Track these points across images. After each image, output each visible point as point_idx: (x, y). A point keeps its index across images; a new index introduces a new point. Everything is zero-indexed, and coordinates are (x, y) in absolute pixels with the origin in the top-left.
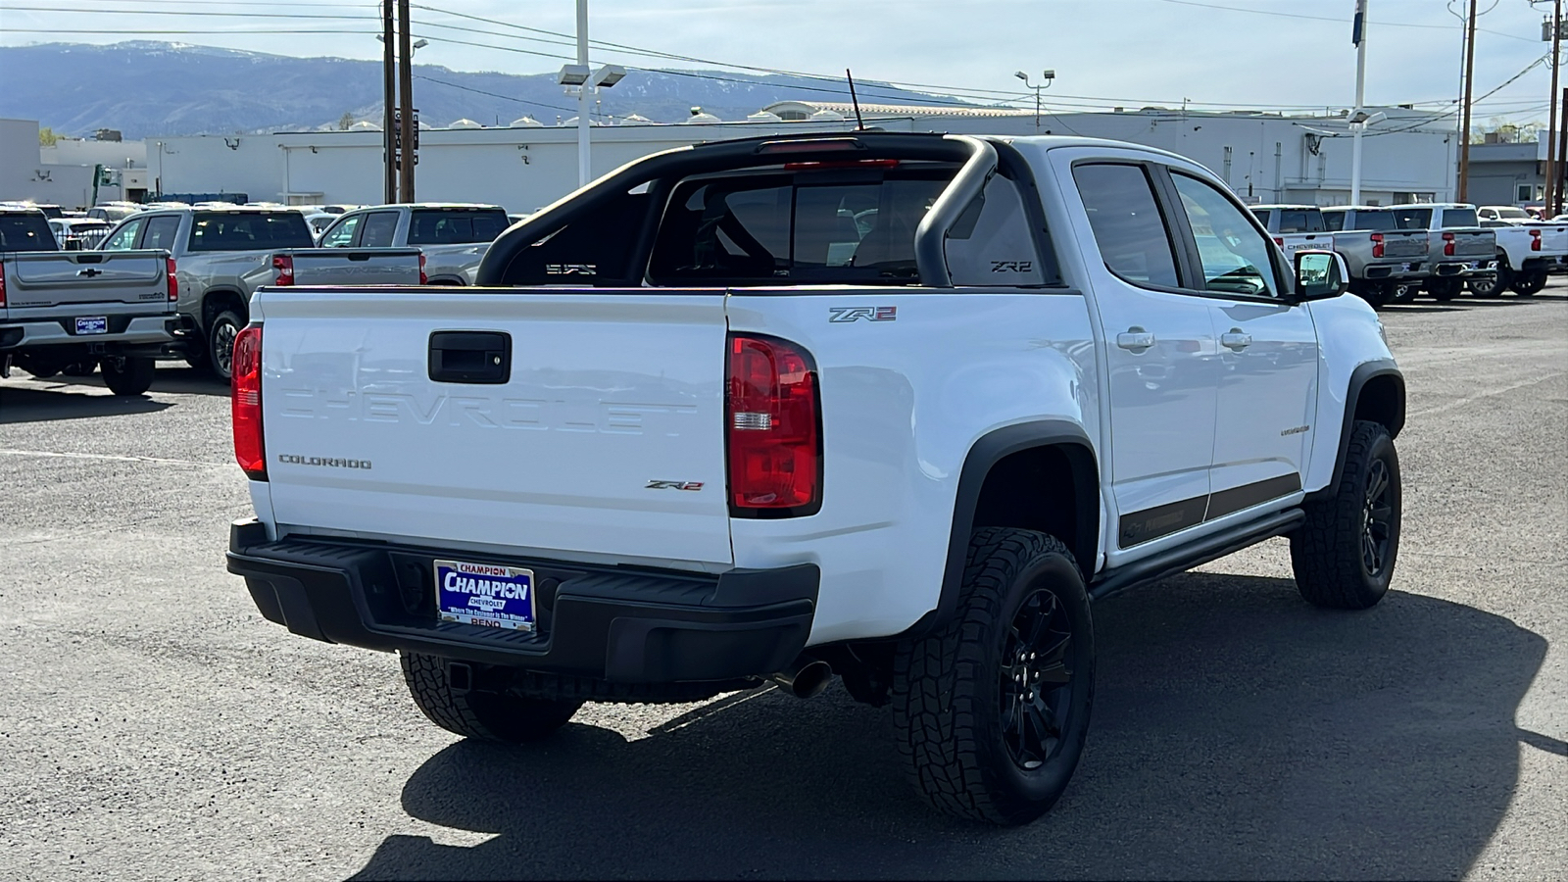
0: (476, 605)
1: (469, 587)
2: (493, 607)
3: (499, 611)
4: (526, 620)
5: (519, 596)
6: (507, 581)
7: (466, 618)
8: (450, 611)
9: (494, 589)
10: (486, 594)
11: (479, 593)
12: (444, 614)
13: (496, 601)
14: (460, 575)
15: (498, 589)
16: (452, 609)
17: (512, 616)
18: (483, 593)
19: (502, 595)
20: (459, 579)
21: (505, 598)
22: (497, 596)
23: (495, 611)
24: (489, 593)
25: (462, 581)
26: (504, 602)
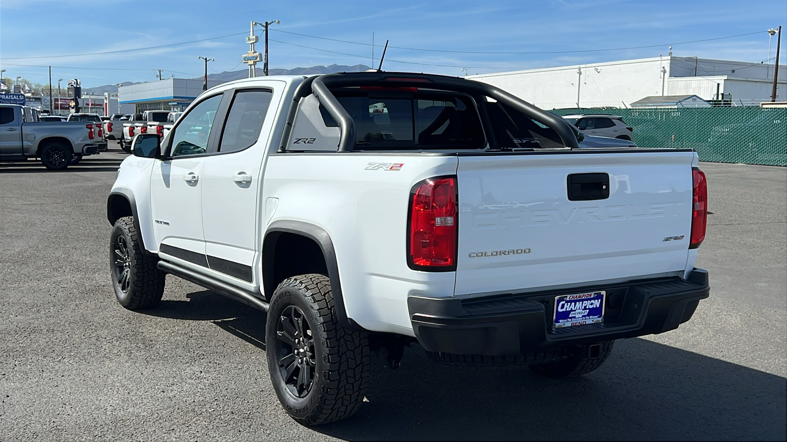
0: (574, 316)
1: (571, 307)
2: (583, 314)
3: (584, 316)
4: (598, 317)
5: (596, 306)
6: (590, 299)
7: (568, 323)
8: (559, 322)
9: (584, 305)
10: (579, 309)
11: (575, 309)
12: (557, 324)
13: (584, 311)
14: (567, 302)
15: (586, 305)
16: (561, 321)
17: (591, 317)
18: (578, 308)
19: (587, 307)
20: (566, 304)
21: (589, 309)
22: (585, 308)
23: (583, 316)
24: (581, 308)
25: (567, 305)
26: (588, 311)
